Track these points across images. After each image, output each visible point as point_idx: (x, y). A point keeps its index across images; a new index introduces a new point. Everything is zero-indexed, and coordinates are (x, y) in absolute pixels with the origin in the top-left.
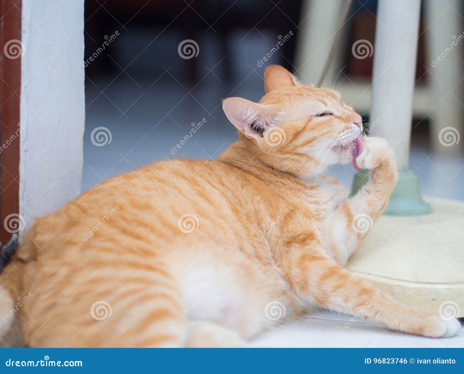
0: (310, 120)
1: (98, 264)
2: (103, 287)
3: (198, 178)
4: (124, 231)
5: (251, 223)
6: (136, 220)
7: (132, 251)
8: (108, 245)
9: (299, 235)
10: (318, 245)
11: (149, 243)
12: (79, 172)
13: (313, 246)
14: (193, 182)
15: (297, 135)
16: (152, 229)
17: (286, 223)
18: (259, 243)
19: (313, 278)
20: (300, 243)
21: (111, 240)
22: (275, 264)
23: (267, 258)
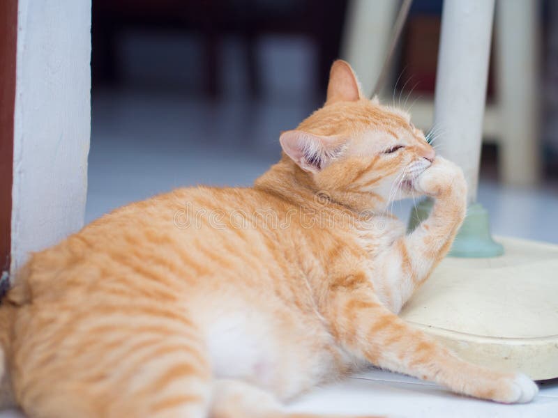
0: (377, 157)
1: (108, 309)
2: (112, 337)
4: (138, 270)
5: (290, 262)
7: (147, 294)
8: (119, 286)
9: (346, 278)
10: (369, 289)
11: (168, 284)
12: (83, 198)
13: (362, 291)
15: (361, 173)
16: (172, 268)
17: (332, 262)
18: (299, 286)
19: (363, 328)
20: (348, 286)
21: (123, 280)
22: (318, 311)
23: (308, 305)
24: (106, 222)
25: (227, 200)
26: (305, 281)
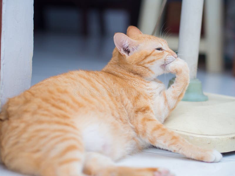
1: (41, 122)
2: (42, 134)
3: (92, 79)
4: (54, 105)
5: (118, 102)
6: (59, 99)
7: (57, 116)
8: (46, 113)
9: (142, 108)
10: (152, 113)
11: (66, 111)
12: (30, 76)
13: (148, 114)
14: (89, 80)
16: (68, 104)
17: (136, 102)
18: (122, 112)
19: (149, 130)
20: (143, 112)
21: (47, 110)
22: (130, 122)
23: (126, 120)
24: (40, 85)
25: (92, 76)
26: (124, 110)
